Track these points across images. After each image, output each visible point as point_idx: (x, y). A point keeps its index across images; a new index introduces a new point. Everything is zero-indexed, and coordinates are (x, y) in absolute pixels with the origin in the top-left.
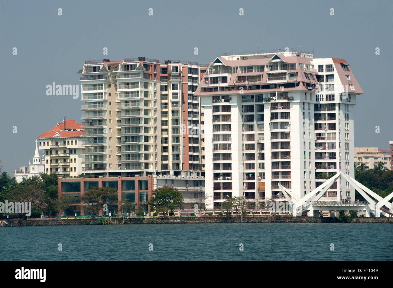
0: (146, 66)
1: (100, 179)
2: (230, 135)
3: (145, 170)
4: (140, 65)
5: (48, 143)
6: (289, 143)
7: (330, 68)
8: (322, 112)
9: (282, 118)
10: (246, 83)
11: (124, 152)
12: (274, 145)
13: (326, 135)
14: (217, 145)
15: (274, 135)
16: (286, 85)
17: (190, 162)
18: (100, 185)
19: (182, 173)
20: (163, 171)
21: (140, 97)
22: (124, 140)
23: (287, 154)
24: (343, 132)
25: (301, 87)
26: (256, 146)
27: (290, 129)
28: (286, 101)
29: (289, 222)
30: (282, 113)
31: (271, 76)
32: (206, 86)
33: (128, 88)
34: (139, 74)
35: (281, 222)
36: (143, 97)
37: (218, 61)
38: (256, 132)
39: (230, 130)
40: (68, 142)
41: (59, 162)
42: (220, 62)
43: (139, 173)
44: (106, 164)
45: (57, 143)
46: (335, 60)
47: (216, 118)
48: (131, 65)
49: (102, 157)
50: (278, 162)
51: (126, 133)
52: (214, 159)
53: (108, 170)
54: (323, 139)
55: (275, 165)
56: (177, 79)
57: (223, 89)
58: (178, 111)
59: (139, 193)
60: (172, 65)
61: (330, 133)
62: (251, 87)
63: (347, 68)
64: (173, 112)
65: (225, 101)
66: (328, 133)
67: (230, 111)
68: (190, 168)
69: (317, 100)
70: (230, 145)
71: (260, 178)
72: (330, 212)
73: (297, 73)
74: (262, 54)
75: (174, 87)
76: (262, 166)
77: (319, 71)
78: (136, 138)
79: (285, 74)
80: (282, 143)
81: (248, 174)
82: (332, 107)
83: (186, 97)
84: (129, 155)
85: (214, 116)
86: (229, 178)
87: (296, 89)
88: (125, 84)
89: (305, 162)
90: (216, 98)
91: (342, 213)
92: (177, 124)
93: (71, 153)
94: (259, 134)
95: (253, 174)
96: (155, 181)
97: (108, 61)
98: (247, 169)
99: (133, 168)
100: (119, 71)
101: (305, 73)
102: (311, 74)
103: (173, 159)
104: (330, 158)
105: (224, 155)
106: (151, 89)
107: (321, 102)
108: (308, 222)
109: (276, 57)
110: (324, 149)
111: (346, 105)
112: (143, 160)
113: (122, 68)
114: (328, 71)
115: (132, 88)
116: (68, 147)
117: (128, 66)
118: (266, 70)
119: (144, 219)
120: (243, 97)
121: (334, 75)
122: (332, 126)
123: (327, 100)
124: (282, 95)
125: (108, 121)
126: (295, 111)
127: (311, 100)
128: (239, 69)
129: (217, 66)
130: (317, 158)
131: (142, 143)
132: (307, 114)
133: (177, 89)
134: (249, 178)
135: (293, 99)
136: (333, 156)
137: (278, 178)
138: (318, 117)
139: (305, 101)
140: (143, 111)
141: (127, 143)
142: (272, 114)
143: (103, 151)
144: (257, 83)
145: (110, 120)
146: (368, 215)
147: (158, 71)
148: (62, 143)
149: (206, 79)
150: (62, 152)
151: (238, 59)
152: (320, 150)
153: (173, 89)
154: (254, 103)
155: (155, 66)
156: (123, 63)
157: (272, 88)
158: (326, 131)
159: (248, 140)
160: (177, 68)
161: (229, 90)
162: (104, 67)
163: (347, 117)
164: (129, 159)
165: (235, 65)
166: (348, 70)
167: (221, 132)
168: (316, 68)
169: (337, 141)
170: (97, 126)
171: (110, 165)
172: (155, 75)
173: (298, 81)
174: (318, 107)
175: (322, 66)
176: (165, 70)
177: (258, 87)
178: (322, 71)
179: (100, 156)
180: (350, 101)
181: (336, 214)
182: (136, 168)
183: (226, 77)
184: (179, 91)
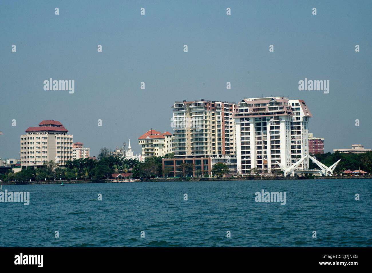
0: (206, 104)
1: (183, 159)
2: (250, 137)
3: (206, 155)
4: (203, 103)
5: (143, 141)
6: (279, 141)
7: (297, 104)
8: (294, 126)
9: (276, 129)
10: (258, 112)
11: (195, 146)
12: (272, 142)
13: (296, 137)
14: (243, 142)
15: (272, 137)
16: (278, 113)
17: (226, 151)
18: (184, 162)
19: (223, 156)
20: (214, 155)
21: (203, 119)
22: (195, 140)
23: (278, 147)
24: (304, 135)
25: (286, 114)
26: (262, 143)
27: (280, 134)
28: (278, 121)
29: (283, 179)
30: (276, 127)
31: (270, 109)
32: (237, 113)
33: (197, 114)
34: (202, 108)
35: (278, 180)
36: (204, 119)
37: (243, 101)
38: (262, 136)
39: (249, 135)
40: (154, 141)
41: (149, 150)
42: (244, 102)
43: (203, 156)
44: (186, 152)
45: (148, 141)
46: (300, 101)
47: (242, 129)
48: (198, 103)
49: (184, 148)
50: (274, 150)
51: (196, 136)
52: (242, 149)
53: (187, 155)
54: (295, 139)
55: (272, 152)
56: (219, 110)
57: (245, 115)
58: (220, 126)
59: (203, 166)
60: (217, 103)
61: (298, 136)
62: (260, 114)
63: (305, 104)
64: (218, 126)
65: (247, 121)
66: (297, 136)
67: (249, 126)
68: (226, 154)
69: (292, 120)
70: (249, 142)
71: (264, 158)
72: (301, 174)
73: (283, 107)
74: (265, 98)
75: (219, 114)
76: (266, 152)
77: (292, 106)
78: (201, 139)
79: (277, 107)
80: (276, 141)
81: (258, 156)
82: (299, 123)
83: (224, 118)
84: (198, 147)
85: (241, 128)
86: (249, 158)
87: (283, 115)
88: (195, 112)
89: (287, 150)
90: (242, 119)
91: (306, 175)
92: (220, 132)
93: (155, 146)
94: (264, 137)
95: (261, 156)
96: (211, 160)
97: (186, 101)
98: (258, 154)
99: (200, 154)
100: (193, 106)
101: (287, 107)
102: (289, 108)
103: (218, 149)
104: (298, 148)
105: (246, 147)
106: (208, 114)
107: (293, 121)
108: (292, 179)
109: (273, 99)
110: (295, 144)
111: (305, 122)
112: (205, 150)
113: (194, 105)
114: (297, 106)
115: (199, 114)
116: (154, 143)
117: (197, 104)
118: (267, 105)
119: (209, 178)
120: (256, 118)
121: (299, 108)
122: (299, 133)
123: (296, 120)
124: (276, 118)
125: (186, 131)
126: (282, 125)
127: (289, 120)
128: (253, 105)
129: (243, 104)
130: (292, 148)
131: (204, 141)
132: (287, 127)
133: (220, 115)
134: (259, 158)
135: (281, 120)
136: (299, 147)
137: (274, 158)
138: (292, 128)
139: (287, 121)
140: (205, 126)
141: (197, 142)
142: (271, 127)
143: (184, 145)
144: (263, 112)
145: (187, 130)
146: (321, 175)
147: (210, 106)
148: (151, 141)
149: (237, 110)
150: (151, 146)
151: (253, 100)
152: (293, 144)
153: (218, 115)
154: (261, 122)
155: (209, 104)
156: (194, 102)
157: (271, 114)
158: (296, 135)
159: (258, 140)
160: (219, 104)
161: (249, 115)
162: (185, 104)
163: (305, 128)
164: (198, 149)
165: (252, 103)
166: (305, 106)
167: (245, 136)
168: (291, 104)
169: (301, 140)
170: (181, 133)
171: (188, 152)
172: (209, 108)
173: (284, 111)
174: (292, 123)
175: (294, 103)
176: (213, 106)
177: (264, 114)
178: (294, 106)
179: (183, 148)
180: (307, 120)
181: (304, 175)
182: (201, 154)
183: (248, 109)
184: (221, 116)
